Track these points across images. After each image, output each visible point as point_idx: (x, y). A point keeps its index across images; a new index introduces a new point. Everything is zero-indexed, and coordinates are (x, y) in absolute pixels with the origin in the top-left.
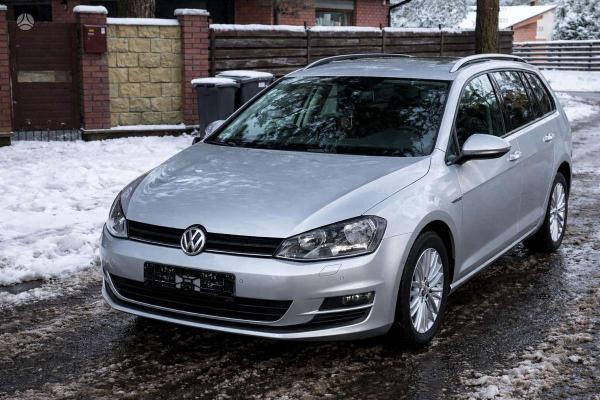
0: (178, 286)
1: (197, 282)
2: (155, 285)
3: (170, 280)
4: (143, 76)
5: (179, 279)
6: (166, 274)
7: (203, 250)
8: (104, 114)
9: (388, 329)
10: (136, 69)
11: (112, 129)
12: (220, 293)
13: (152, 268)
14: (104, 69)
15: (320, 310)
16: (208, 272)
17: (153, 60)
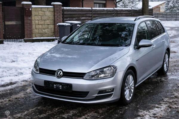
0: (55, 88)
1: (61, 86)
2: (48, 87)
3: (52, 86)
4: (42, 22)
5: (55, 86)
6: (51, 84)
7: (62, 77)
8: (31, 35)
9: (118, 100)
10: (40, 21)
11: (34, 38)
12: (68, 89)
13: (46, 82)
14: (31, 20)
15: (98, 94)
16: (64, 83)
17: (45, 18)
